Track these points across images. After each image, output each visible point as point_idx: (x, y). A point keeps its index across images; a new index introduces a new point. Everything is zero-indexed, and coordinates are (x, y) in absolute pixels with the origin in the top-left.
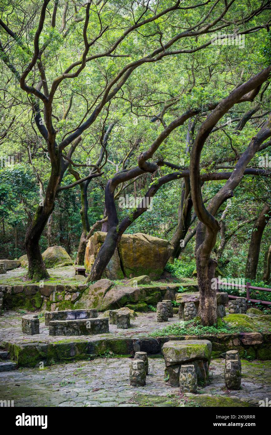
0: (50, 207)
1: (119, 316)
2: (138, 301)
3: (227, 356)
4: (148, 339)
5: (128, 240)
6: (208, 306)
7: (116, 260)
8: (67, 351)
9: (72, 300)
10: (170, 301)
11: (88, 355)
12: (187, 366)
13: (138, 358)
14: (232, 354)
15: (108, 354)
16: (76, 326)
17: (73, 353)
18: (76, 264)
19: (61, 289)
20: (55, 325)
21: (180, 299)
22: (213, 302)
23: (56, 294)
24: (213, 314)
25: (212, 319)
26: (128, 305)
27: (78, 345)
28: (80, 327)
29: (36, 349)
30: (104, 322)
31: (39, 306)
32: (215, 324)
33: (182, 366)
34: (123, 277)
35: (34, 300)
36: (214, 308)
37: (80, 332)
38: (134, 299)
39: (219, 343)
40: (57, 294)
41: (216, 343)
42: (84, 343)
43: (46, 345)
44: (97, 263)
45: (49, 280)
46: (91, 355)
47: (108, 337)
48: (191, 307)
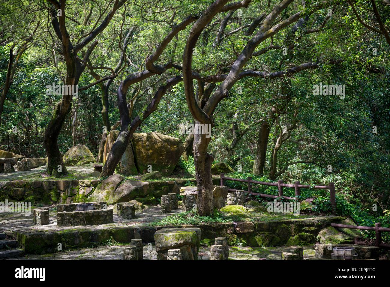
0: (67, 107)
1: (124, 207)
2: (148, 194)
3: (216, 242)
4: (148, 228)
5: (141, 138)
6: (204, 198)
7: (130, 157)
8: (71, 240)
9: (86, 193)
10: (175, 194)
11: (91, 243)
12: (174, 250)
13: (134, 244)
14: (220, 240)
15: (110, 242)
16: (82, 216)
17: (77, 241)
18: (98, 161)
19: (76, 184)
20: (62, 216)
21: (183, 192)
22: (209, 193)
23: (71, 188)
24: (209, 205)
25: (208, 210)
26: (138, 198)
27: (82, 234)
28: (86, 218)
29: (42, 237)
30: (109, 213)
31: (56, 200)
32: (211, 215)
33: (169, 250)
34: (137, 172)
35: (51, 194)
36: (210, 200)
37: (86, 222)
38: (143, 193)
39: (213, 231)
40: (73, 189)
41: (211, 232)
42: (88, 232)
43: (51, 233)
44: (110, 159)
45: (68, 176)
46: (95, 243)
47: (111, 226)
48: (191, 199)
